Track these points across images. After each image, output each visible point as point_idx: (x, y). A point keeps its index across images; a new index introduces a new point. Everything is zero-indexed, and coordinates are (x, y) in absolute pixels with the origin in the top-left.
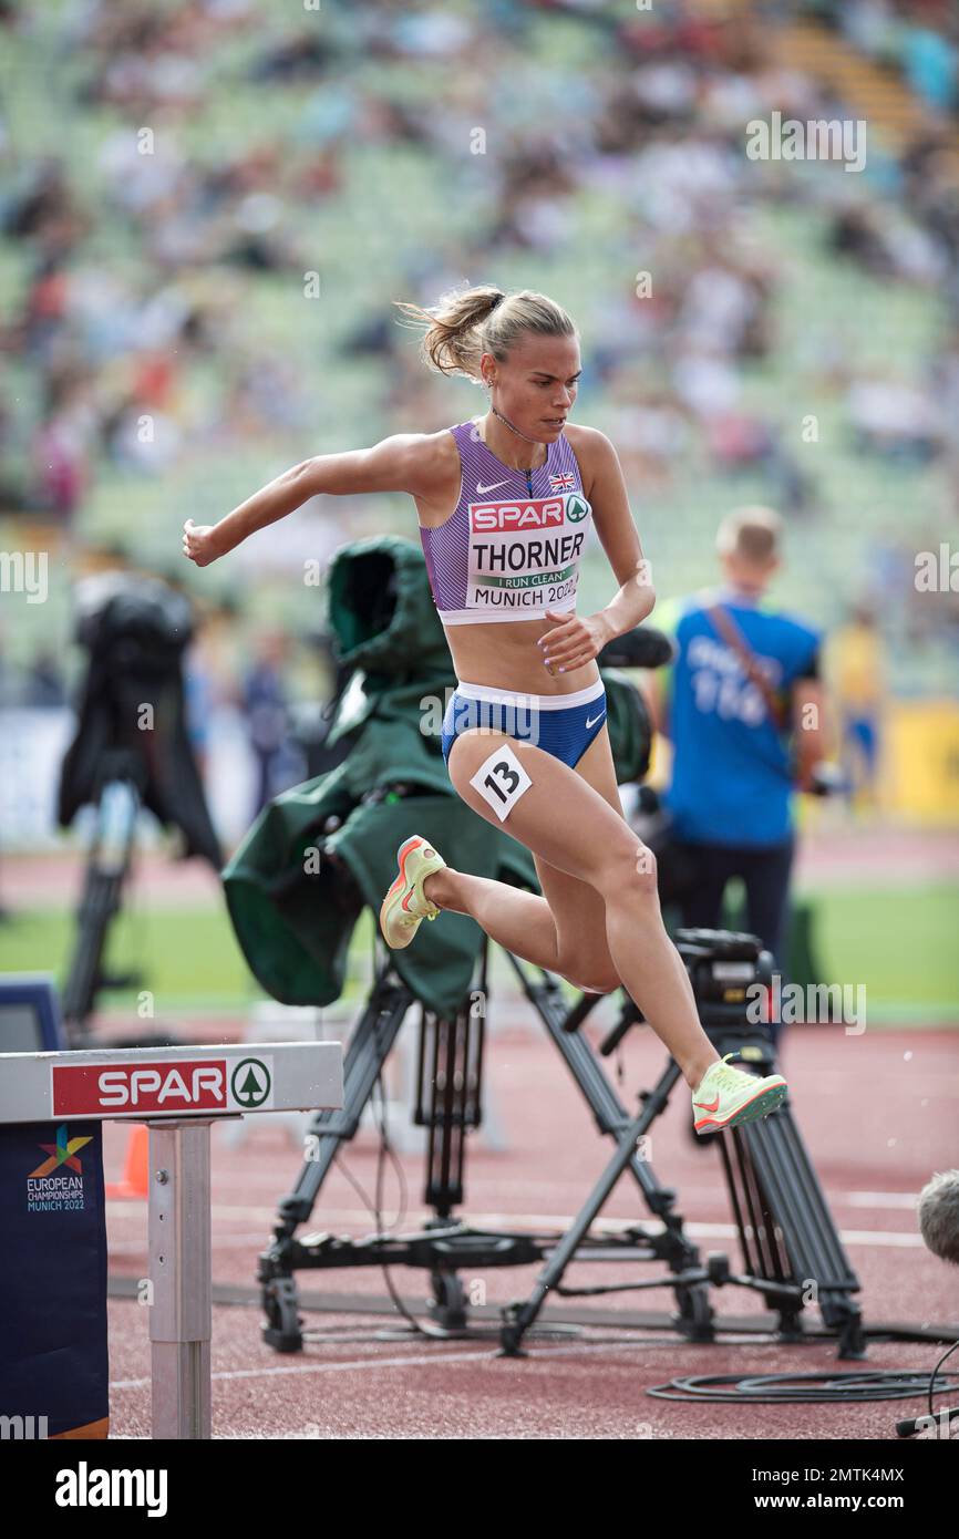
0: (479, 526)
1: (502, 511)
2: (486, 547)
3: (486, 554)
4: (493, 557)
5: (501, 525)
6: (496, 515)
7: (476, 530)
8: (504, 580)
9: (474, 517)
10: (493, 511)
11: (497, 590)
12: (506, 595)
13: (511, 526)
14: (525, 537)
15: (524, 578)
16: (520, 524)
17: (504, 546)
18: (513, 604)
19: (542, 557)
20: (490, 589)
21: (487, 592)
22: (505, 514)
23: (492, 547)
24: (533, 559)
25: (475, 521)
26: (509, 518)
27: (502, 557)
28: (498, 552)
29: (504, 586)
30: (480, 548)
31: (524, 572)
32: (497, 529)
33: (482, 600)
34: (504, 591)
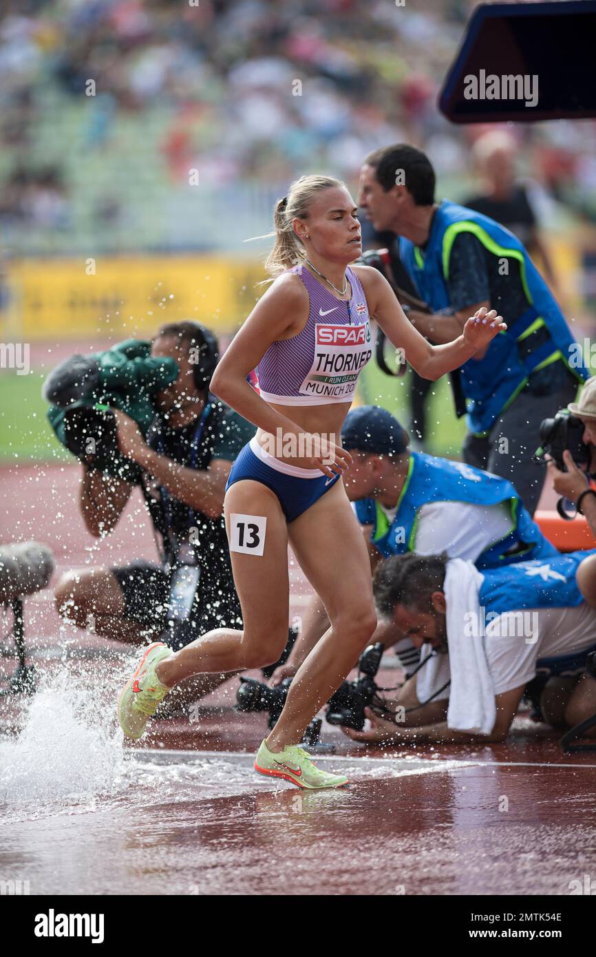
0: (321, 340)
1: (336, 331)
2: (324, 355)
3: (324, 359)
4: (327, 362)
5: (335, 341)
6: (332, 334)
7: (320, 343)
8: (329, 378)
9: (318, 334)
10: (331, 330)
11: (321, 384)
12: (327, 387)
13: (341, 342)
14: (346, 350)
15: (339, 377)
16: (346, 342)
17: (334, 355)
18: (329, 394)
19: (351, 364)
20: (317, 383)
21: (315, 385)
22: (338, 333)
23: (328, 355)
24: (347, 365)
25: (319, 337)
26: (340, 336)
27: (331, 363)
28: (330, 360)
29: (327, 382)
30: (321, 356)
31: (341, 373)
32: (332, 343)
33: (310, 389)
34: (326, 385)
